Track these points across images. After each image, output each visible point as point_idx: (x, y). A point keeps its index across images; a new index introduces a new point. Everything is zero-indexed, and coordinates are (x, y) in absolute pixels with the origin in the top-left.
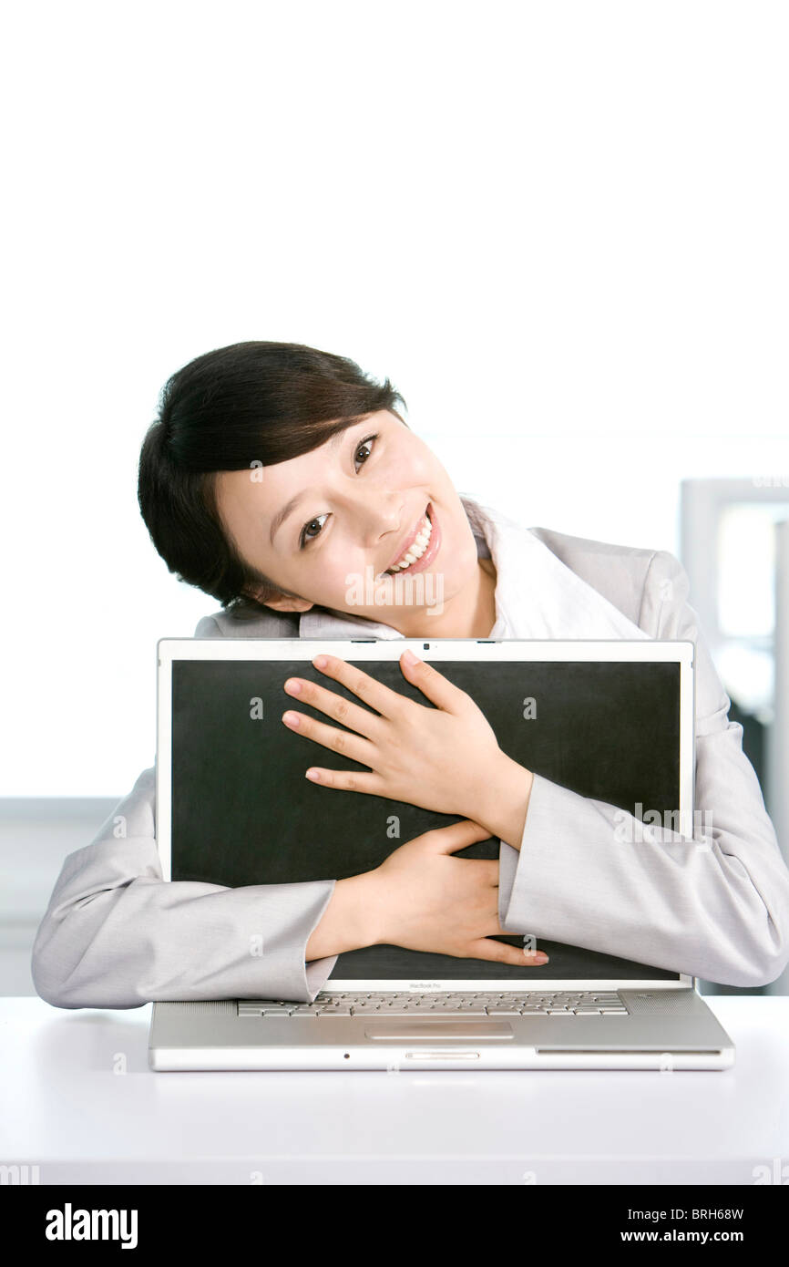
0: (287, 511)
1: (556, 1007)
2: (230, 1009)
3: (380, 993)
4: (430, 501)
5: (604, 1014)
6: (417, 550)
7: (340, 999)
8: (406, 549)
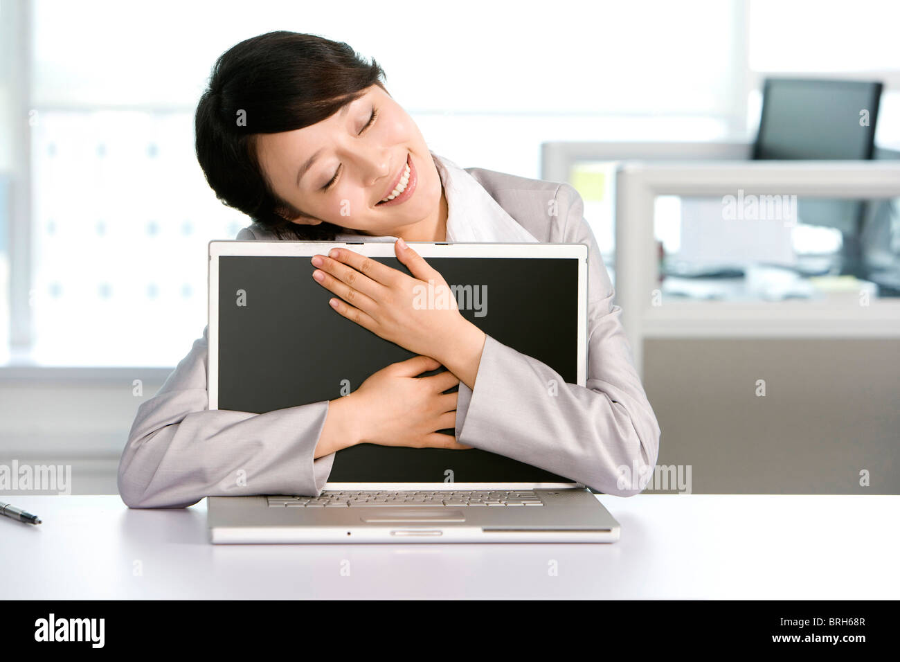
0: (310, 163)
1: (492, 501)
2: (262, 501)
3: (367, 491)
4: (408, 152)
5: (527, 505)
6: (401, 188)
7: (339, 496)
8: (394, 187)
